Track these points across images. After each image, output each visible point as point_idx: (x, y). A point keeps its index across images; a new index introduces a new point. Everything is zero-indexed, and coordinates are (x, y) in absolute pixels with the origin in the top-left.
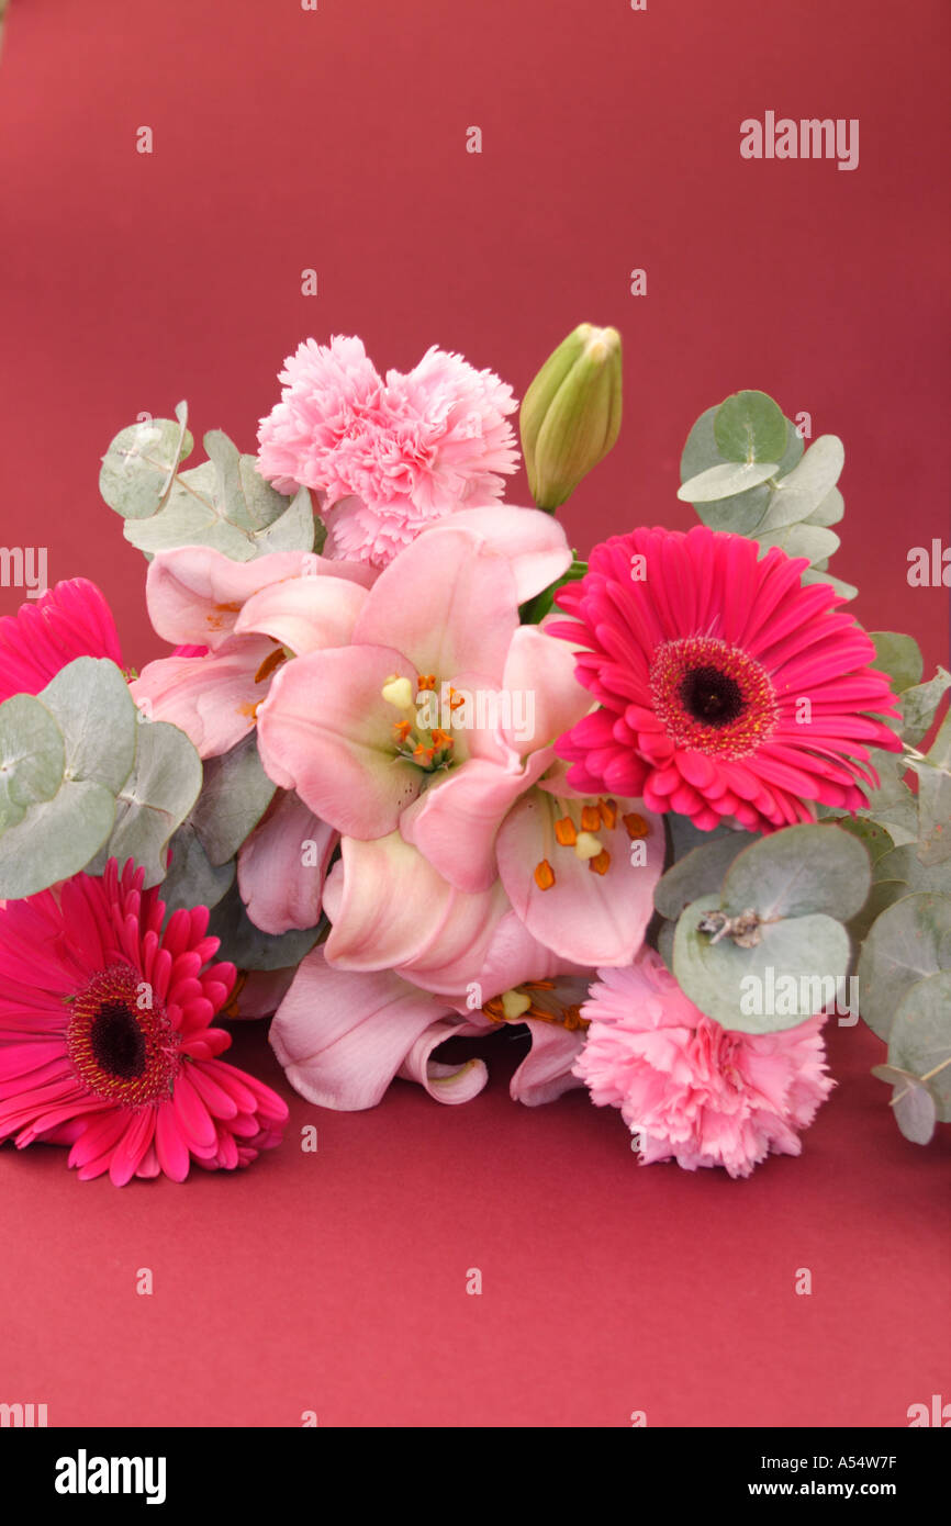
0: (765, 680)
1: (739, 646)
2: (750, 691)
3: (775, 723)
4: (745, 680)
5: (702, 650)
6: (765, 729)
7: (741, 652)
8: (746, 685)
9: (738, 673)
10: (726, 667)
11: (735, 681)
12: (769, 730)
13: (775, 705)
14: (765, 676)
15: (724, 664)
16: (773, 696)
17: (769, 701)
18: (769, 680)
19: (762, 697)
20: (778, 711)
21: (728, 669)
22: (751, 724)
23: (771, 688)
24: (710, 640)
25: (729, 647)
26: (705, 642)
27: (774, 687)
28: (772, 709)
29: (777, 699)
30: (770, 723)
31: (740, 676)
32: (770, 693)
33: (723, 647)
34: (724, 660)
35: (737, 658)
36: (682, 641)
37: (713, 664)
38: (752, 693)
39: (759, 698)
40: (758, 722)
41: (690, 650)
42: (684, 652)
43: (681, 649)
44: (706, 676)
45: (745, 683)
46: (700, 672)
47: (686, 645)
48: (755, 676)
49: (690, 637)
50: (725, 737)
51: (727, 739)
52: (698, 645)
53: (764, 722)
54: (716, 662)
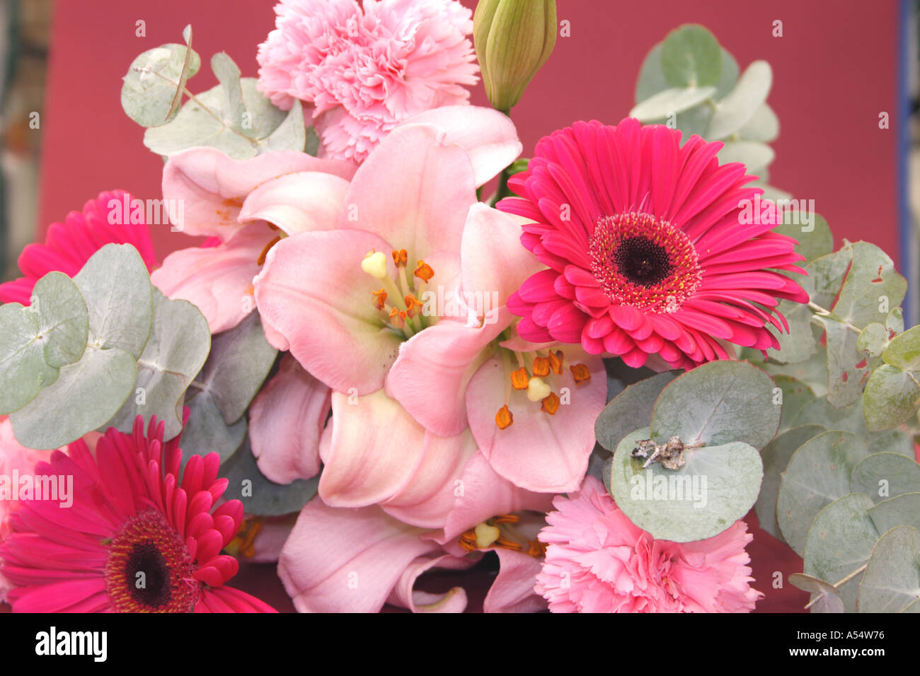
0: (689, 247)
1: (664, 221)
2: (676, 256)
3: (698, 282)
4: (672, 247)
5: (635, 223)
6: (689, 287)
7: (668, 224)
8: (674, 251)
9: (666, 242)
10: (656, 236)
11: (662, 248)
12: (693, 288)
13: (698, 267)
14: (689, 243)
15: (654, 234)
16: (696, 259)
17: (693, 264)
18: (693, 246)
19: (687, 260)
20: (701, 272)
21: (658, 238)
22: (678, 283)
23: (694, 253)
24: (642, 214)
25: (658, 220)
26: (636, 216)
27: (696, 252)
28: (696, 271)
29: (699, 262)
30: (694, 282)
31: (667, 244)
32: (694, 257)
33: (653, 220)
34: (653, 231)
35: (665, 229)
36: (617, 216)
37: (645, 234)
38: (678, 258)
39: (682, 263)
40: (684, 281)
41: (624, 224)
42: (620, 225)
43: (617, 223)
44: (638, 245)
45: (672, 250)
46: (633, 241)
47: (621, 219)
48: (681, 244)
49: (624, 212)
50: (654, 294)
51: (656, 296)
52: (631, 219)
53: (688, 281)
54: (647, 232)
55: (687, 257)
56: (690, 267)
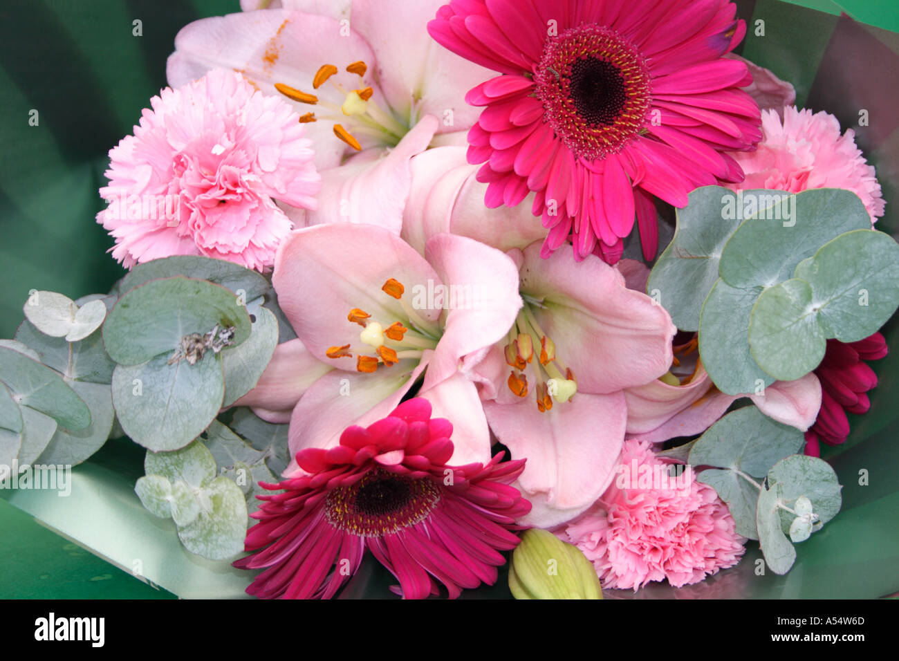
0: (362, 533)
2: (364, 520)
3: (329, 520)
4: (373, 522)
5: (416, 515)
10: (391, 519)
11: (378, 516)
13: (340, 528)
14: (365, 536)
15: (395, 519)
16: (348, 530)
17: (346, 526)
18: (359, 535)
19: (353, 526)
20: (336, 526)
21: (389, 519)
22: (343, 509)
23: (353, 533)
24: (419, 521)
25: (403, 528)
26: (420, 518)
28: (340, 524)
29: (343, 531)
30: (332, 518)
31: (378, 522)
32: (351, 530)
34: (398, 520)
35: (392, 528)
36: (433, 507)
37: (401, 513)
38: (361, 521)
39: (354, 521)
40: (340, 513)
41: (422, 508)
42: (425, 504)
43: (429, 504)
44: (399, 502)
45: (371, 521)
46: (405, 501)
47: (428, 508)
48: (368, 530)
49: (433, 511)
50: (351, 488)
51: (349, 489)
52: (421, 513)
53: (337, 514)
54: (400, 516)
55: (356, 527)
56: (346, 523)
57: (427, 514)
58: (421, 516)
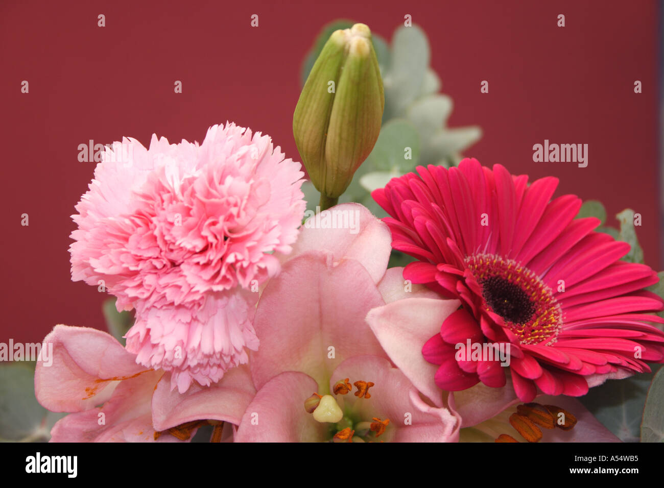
0: (540, 282)
1: (510, 258)
2: (532, 292)
3: (561, 315)
4: (525, 284)
6: (558, 320)
7: (514, 262)
8: (528, 287)
9: (518, 279)
10: (508, 275)
11: (517, 285)
12: (561, 321)
13: (556, 301)
14: (538, 279)
15: (506, 273)
16: (551, 293)
17: (550, 298)
18: (543, 282)
19: (545, 294)
20: (558, 306)
21: (510, 277)
22: (547, 317)
23: (548, 287)
24: (488, 255)
25: (504, 259)
26: (485, 256)
28: (554, 304)
29: (555, 295)
30: (558, 315)
31: (520, 281)
32: (548, 291)
33: (500, 259)
34: (504, 270)
35: (513, 267)
36: (469, 257)
37: (497, 273)
38: (534, 294)
39: (543, 298)
40: (552, 315)
41: (479, 265)
42: (475, 266)
44: (495, 284)
45: (526, 286)
46: (490, 282)
47: (475, 261)
49: (473, 254)
52: (483, 260)
53: (555, 315)
54: (500, 272)
55: (544, 291)
56: (550, 301)
57: (478, 257)
58: (484, 258)
